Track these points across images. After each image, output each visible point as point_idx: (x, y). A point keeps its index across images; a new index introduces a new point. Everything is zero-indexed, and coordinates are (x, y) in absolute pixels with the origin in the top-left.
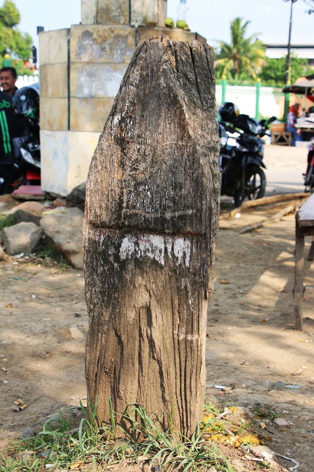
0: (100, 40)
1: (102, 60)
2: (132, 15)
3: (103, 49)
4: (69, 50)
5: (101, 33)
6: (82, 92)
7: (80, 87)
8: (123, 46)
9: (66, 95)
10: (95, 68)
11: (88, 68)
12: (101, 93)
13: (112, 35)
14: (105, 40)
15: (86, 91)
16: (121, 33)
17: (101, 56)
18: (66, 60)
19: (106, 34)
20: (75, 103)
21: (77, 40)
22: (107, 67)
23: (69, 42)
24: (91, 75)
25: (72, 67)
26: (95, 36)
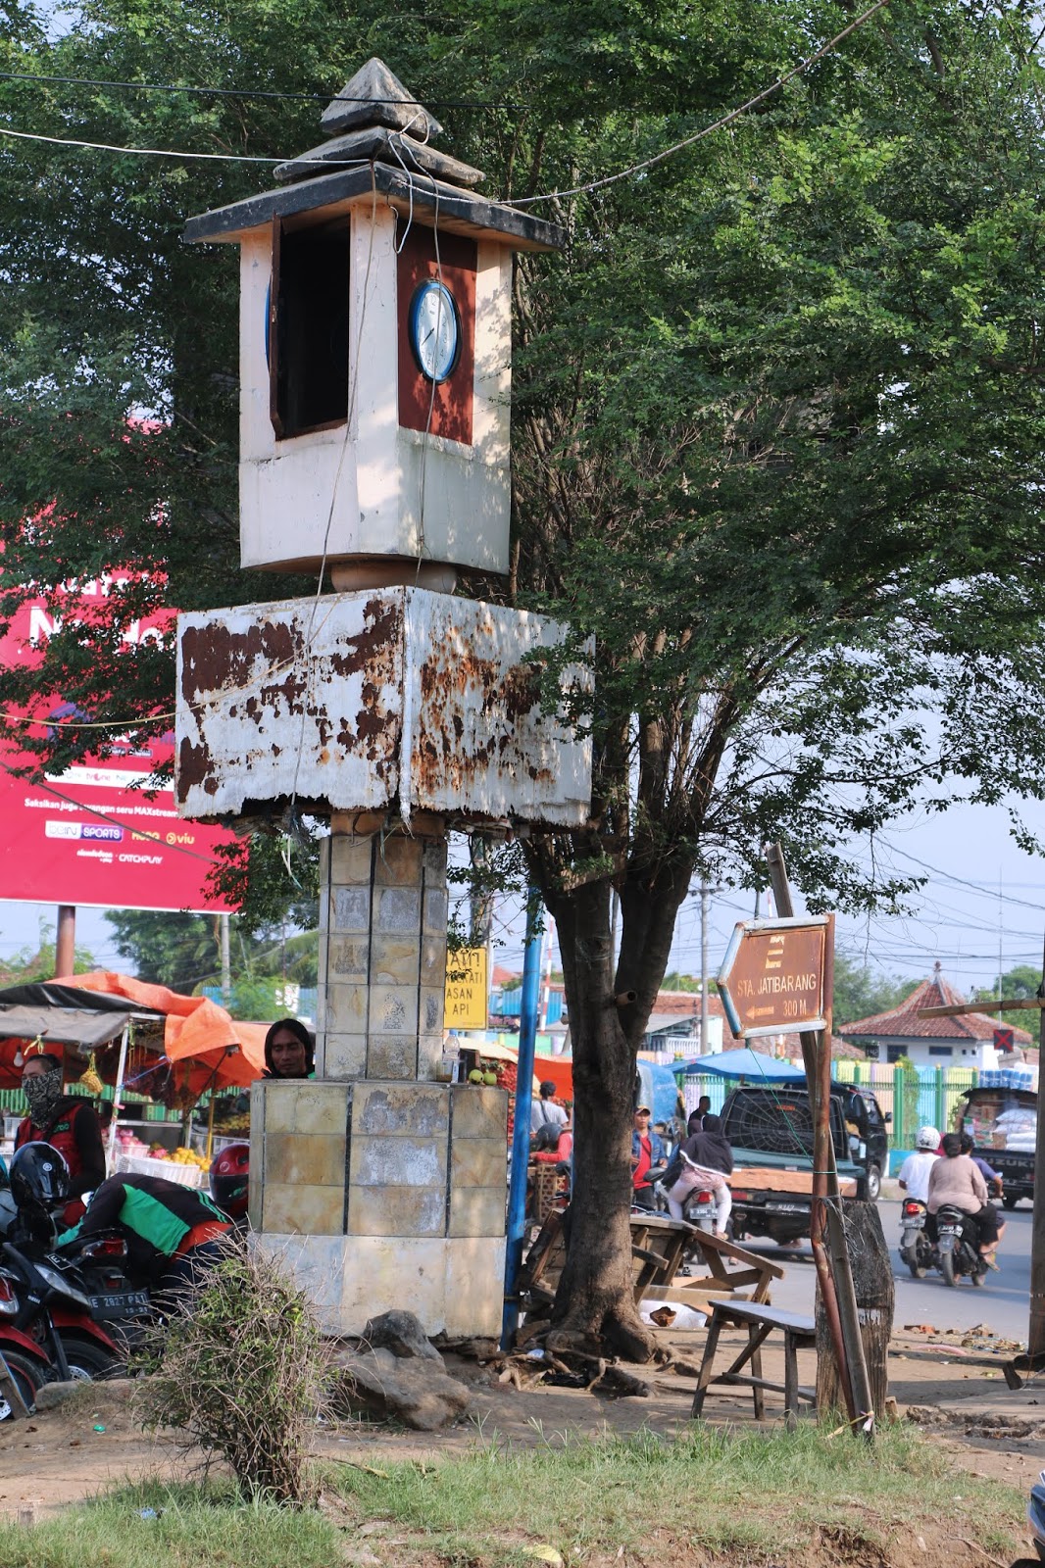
0: (397, 1105)
1: (399, 1132)
2: (421, 1063)
3: (402, 1117)
4: (349, 1118)
5: (399, 1095)
6: (368, 1178)
7: (366, 1170)
8: (432, 1113)
9: (343, 1181)
10: (389, 1144)
11: (379, 1143)
12: (396, 1179)
13: (416, 1098)
14: (405, 1103)
15: (374, 1176)
16: (429, 1095)
17: (398, 1127)
18: (344, 1130)
19: (407, 1096)
20: (356, 1194)
21: (363, 1103)
22: (407, 1142)
23: (350, 1106)
24: (382, 1153)
25: (354, 1141)
26: (389, 1098)
